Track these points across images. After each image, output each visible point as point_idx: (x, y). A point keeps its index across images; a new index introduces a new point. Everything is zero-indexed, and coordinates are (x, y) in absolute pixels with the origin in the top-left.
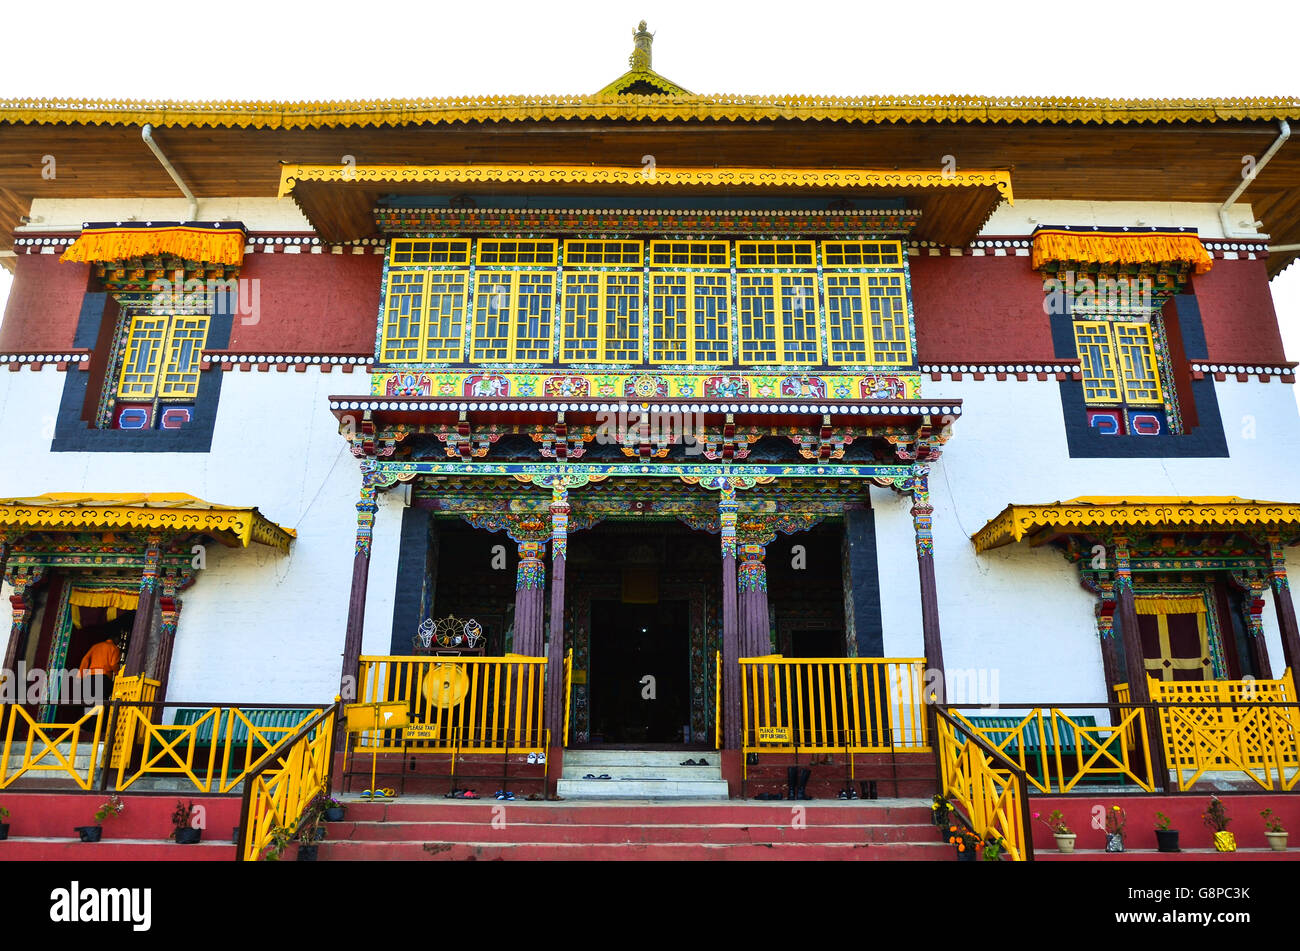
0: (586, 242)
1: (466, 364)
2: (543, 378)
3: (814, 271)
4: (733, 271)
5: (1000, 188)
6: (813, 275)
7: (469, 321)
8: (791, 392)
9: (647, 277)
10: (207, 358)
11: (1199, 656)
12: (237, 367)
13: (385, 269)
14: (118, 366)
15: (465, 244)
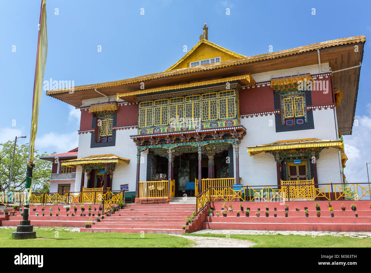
0: (174, 98)
1: (153, 126)
2: (167, 128)
3: (217, 99)
4: (201, 101)
5: (247, 79)
6: (217, 100)
7: (153, 118)
8: (212, 126)
9: (185, 104)
10: (113, 128)
11: (305, 175)
12: (118, 129)
13: (139, 109)
14: (100, 130)
15: (152, 102)
